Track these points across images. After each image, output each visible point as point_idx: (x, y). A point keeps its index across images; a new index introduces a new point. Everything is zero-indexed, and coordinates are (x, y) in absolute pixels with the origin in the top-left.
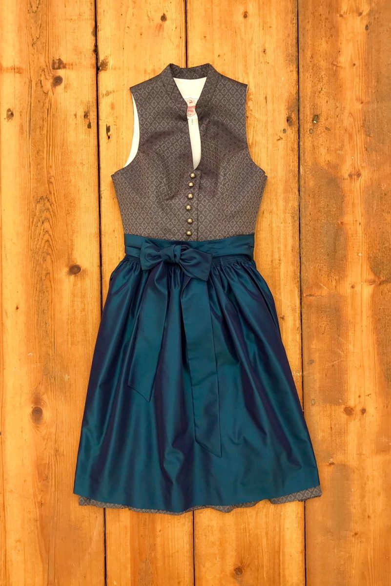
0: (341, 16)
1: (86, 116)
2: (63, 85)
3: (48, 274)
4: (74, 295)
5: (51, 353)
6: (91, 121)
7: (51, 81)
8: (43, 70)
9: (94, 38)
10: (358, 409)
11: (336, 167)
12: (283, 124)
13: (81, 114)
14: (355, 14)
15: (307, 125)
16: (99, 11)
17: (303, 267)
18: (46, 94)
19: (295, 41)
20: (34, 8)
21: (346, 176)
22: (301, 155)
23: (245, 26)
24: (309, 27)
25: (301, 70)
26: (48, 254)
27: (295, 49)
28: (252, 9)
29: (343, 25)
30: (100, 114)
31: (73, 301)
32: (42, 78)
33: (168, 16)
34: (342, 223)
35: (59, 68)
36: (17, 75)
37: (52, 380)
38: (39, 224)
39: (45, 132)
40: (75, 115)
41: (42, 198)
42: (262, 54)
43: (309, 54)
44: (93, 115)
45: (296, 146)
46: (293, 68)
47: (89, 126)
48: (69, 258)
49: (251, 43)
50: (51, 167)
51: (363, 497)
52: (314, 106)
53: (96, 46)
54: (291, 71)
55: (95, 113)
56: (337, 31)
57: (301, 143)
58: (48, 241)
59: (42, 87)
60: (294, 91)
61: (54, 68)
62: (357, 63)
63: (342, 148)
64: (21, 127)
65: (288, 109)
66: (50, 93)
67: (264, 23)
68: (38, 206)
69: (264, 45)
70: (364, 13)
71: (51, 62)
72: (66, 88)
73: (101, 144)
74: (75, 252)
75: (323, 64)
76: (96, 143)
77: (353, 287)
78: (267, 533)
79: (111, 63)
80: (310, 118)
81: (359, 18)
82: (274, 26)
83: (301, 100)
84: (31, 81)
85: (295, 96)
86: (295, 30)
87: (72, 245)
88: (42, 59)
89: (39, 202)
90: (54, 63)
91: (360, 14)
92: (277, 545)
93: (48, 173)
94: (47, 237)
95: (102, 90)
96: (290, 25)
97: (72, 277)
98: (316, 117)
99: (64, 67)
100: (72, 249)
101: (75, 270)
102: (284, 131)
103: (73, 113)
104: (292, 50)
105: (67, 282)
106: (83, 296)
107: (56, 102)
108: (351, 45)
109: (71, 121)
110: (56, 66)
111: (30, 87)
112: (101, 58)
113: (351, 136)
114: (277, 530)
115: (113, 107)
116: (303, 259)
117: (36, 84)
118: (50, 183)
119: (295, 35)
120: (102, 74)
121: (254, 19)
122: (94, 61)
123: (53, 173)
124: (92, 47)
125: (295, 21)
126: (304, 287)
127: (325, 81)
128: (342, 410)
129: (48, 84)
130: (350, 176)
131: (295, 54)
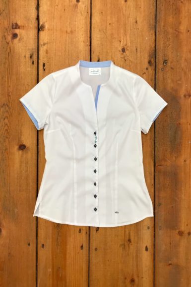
0: (181, 2)
1: (31, 57)
3: (6, 149)
4: (21, 162)
5: (7, 196)
6: (34, 60)
7: (11, 36)
8: (7, 29)
9: (36, 11)
10: (186, 232)
11: (176, 91)
12: (146, 65)
13: (28, 56)
15: (160, 66)
17: (156, 149)
18: (8, 43)
19: (154, 16)
21: (182, 96)
22: (157, 83)
23: (126, 7)
24: (163, 8)
25: (157, 33)
26: (7, 138)
27: (154, 21)
29: (183, 8)
30: (40, 56)
31: (21, 166)
32: (6, 34)
34: (179, 123)
35: (16, 28)
37: (8, 212)
38: (2, 120)
39: (7, 66)
40: (25, 57)
41: (4, 104)
42: (134, 23)
43: (162, 24)
44: (35, 57)
45: (153, 78)
46: (153, 32)
47: (33, 63)
48: (19, 140)
49: (129, 17)
50: (10, 86)
51: (188, 284)
52: (165, 55)
53: (38, 16)
54: (152, 34)
55: (37, 56)
56: (179, 11)
57: (157, 76)
58: (7, 130)
59: (5, 39)
60: (153, 46)
62: (190, 30)
63: (180, 80)
65: (149, 56)
66: (10, 43)
67: (137, 5)
68: (2, 109)
69: (136, 19)
71: (11, 24)
72: (19, 40)
73: (39, 73)
74: (22, 137)
75: (170, 30)
76: (37, 73)
77: (185, 161)
79: (47, 26)
80: (162, 62)
82: (142, 8)
83: (157, 51)
85: (154, 49)
86: (154, 9)
87: (21, 132)
88: (6, 23)
89: (2, 107)
90: (13, 25)
93: (8, 90)
94: (6, 128)
95: (41, 42)
96: (152, 7)
97: (21, 152)
98: (165, 62)
99: (19, 28)
100: (21, 135)
101: (22, 147)
102: (147, 69)
103: (23, 55)
105: (17, 154)
106: (27, 163)
107: (14, 47)
108: (187, 19)
109: (22, 59)
110: (14, 27)
112: (41, 23)
113: (185, 73)
115: (47, 52)
116: (156, 144)
117: (2, 37)
118: (9, 96)
119: (154, 13)
120: (41, 33)
121: (130, 3)
122: (36, 25)
123: (10, 90)
124: (36, 17)
125: (155, 5)
126: (157, 161)
127: (171, 40)
128: (177, 233)
129: (9, 38)
130: (185, 96)
131: (154, 24)
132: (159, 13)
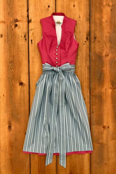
0: (103, 6)
1: (25, 36)
2: (18, 27)
3: (13, 85)
4: (21, 91)
5: (14, 109)
6: (27, 38)
8: (12, 22)
9: (27, 12)
10: (107, 126)
11: (101, 53)
12: (85, 40)
13: (23, 36)
14: (108, 6)
15: (93, 40)
16: (29, 4)
17: (91, 83)
18: (13, 30)
19: (89, 14)
20: (9, 3)
21: (104, 56)
22: (91, 49)
23: (74, 9)
24: (93, 10)
25: (91, 23)
26: (13, 79)
27: (89, 16)
28: (76, 4)
29: (104, 9)
30: (29, 36)
31: (21, 93)
32: (11, 25)
33: (50, 6)
34: (103, 70)
35: (17, 22)
36: (4, 24)
37: (14, 117)
38: (11, 70)
39: (12, 41)
40: (22, 36)
41: (11, 62)
42: (79, 18)
43: (93, 18)
44: (27, 36)
45: (89, 46)
46: (88, 22)
47: (26, 40)
48: (19, 80)
49: (76, 14)
50: (14, 52)
51: (108, 153)
52: (95, 34)
53: (28, 15)
54: (88, 23)
55: (28, 36)
56: (102, 11)
57: (91, 46)
58: (13, 75)
59: (11, 27)
60: (89, 30)
61: (15, 22)
62: (108, 21)
63: (103, 47)
64: (5, 40)
65: (87, 35)
66: (14, 29)
67: (80, 8)
68: (10, 64)
69: (79, 15)
70: (110, 6)
71: (14, 20)
73: (29, 45)
74: (21, 78)
75: (98, 21)
76: (28, 45)
77: (106, 90)
78: (79, 164)
79: (33, 20)
80: (93, 38)
81: (109, 7)
82: (83, 10)
83: (91, 32)
84: (8, 26)
85: (89, 31)
86: (89, 10)
87: (20, 76)
88: (11, 19)
89: (10, 63)
90: (15, 20)
91: (109, 6)
92: (82, 167)
93: (13, 54)
94: (13, 74)
95: (30, 29)
96: (88, 9)
97: (20, 86)
98: (95, 38)
100: (20, 78)
101: (21, 84)
102: (86, 42)
103: (21, 36)
104: (88, 17)
105: (19, 88)
106: (24, 92)
107: (16, 32)
108: (106, 15)
109: (20, 38)
111: (8, 27)
112: (30, 19)
113: (106, 44)
114: (82, 162)
115: (33, 34)
116: (91, 81)
117: (10, 26)
118: (14, 57)
119: (89, 12)
120: (30, 24)
121: (76, 7)
122: (27, 20)
123: (14, 54)
125: (89, 8)
126: (91, 90)
127: (98, 26)
128: (102, 127)
129: (13, 27)
130: (105, 56)
131: (89, 18)
132: (92, 12)
